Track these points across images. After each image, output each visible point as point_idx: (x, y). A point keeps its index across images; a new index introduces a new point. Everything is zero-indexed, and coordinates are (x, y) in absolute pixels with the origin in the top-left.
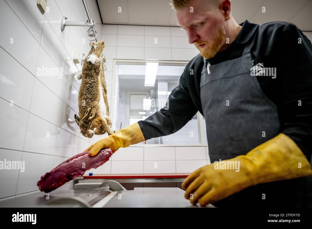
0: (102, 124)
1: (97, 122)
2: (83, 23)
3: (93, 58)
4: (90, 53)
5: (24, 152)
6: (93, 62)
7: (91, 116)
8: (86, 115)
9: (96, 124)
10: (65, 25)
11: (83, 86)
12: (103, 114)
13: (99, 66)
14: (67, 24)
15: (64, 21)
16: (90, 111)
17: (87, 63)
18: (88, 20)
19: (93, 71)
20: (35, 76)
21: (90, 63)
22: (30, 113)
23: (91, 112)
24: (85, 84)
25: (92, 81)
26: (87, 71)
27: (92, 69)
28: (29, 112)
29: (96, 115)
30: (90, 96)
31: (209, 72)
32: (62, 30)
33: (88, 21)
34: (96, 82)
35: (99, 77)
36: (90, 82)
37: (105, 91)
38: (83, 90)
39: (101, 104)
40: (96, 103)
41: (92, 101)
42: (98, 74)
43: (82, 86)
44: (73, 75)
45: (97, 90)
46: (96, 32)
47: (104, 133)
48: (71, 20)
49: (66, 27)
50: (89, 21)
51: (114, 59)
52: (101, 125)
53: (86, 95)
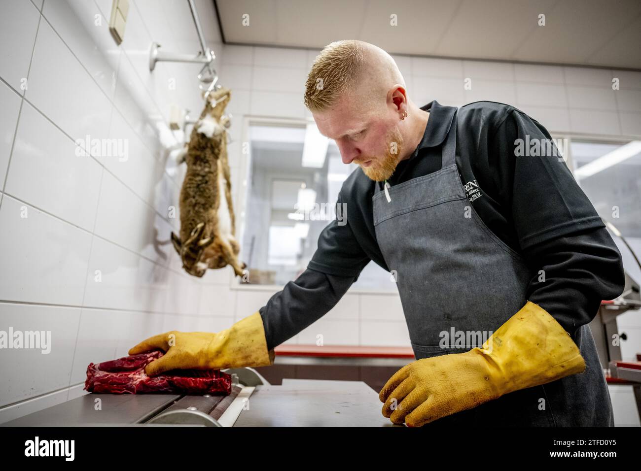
0: (222, 251)
1: (213, 248)
2: (192, 57)
3: (209, 127)
4: (203, 115)
5: (84, 309)
6: (209, 134)
7: (204, 238)
8: (194, 235)
9: (212, 252)
10: (156, 60)
11: (190, 180)
12: (225, 233)
13: (221, 141)
14: (160, 57)
15: (155, 53)
16: (203, 228)
17: (198, 135)
18: (201, 50)
19: (208, 152)
20: (103, 166)
21: (203, 136)
22: (96, 235)
23: (204, 232)
24: (192, 174)
25: (207, 170)
26: (197, 150)
27: (207, 147)
28: (93, 234)
29: (213, 236)
30: (202, 201)
31: (389, 199)
32: (152, 69)
33: (200, 53)
34: (214, 173)
35: (219, 162)
36: (202, 173)
37: (229, 185)
38: (190, 187)
39: (222, 213)
40: (212, 212)
41: (206, 209)
42: (216, 157)
43: (187, 181)
44: (167, 153)
45: (216, 188)
46: (214, 71)
47: (225, 266)
48: (169, 49)
49: (158, 64)
50: (202, 53)
51: (246, 116)
52: (220, 254)
53: (194, 197)
